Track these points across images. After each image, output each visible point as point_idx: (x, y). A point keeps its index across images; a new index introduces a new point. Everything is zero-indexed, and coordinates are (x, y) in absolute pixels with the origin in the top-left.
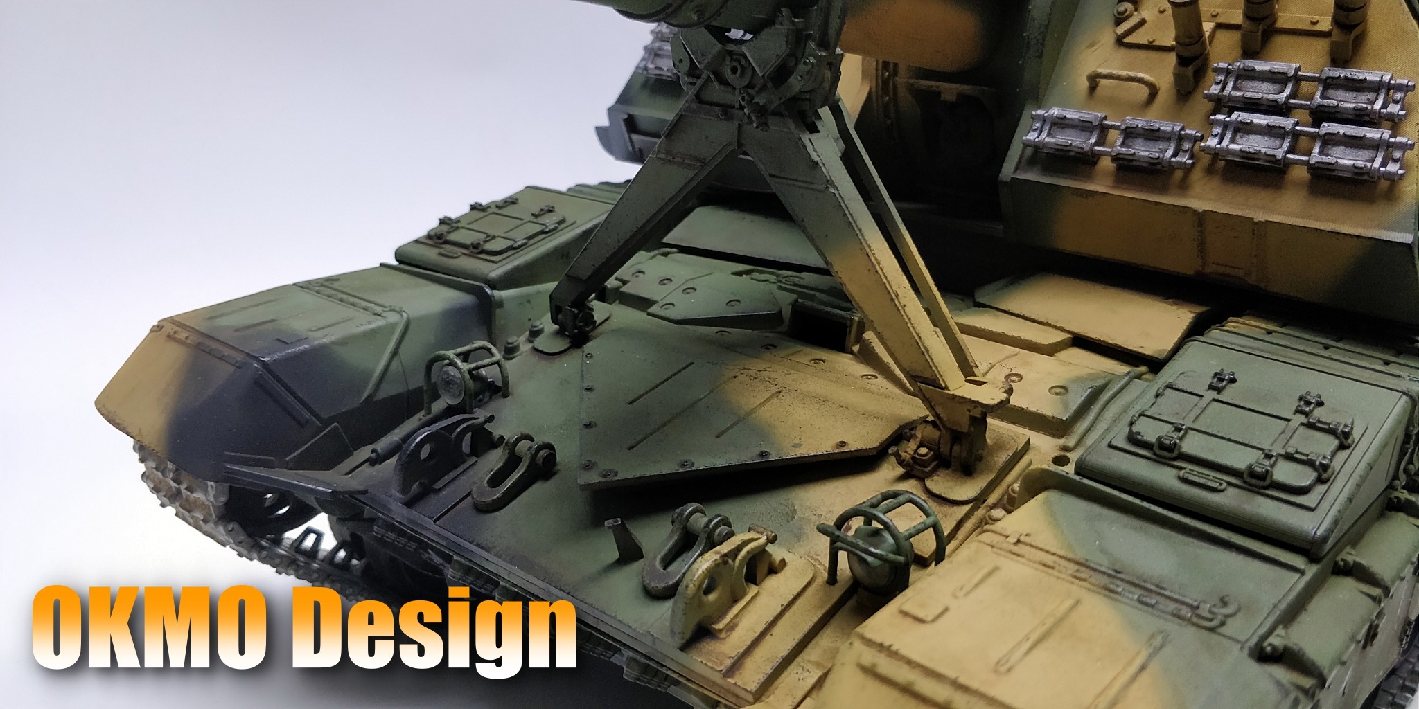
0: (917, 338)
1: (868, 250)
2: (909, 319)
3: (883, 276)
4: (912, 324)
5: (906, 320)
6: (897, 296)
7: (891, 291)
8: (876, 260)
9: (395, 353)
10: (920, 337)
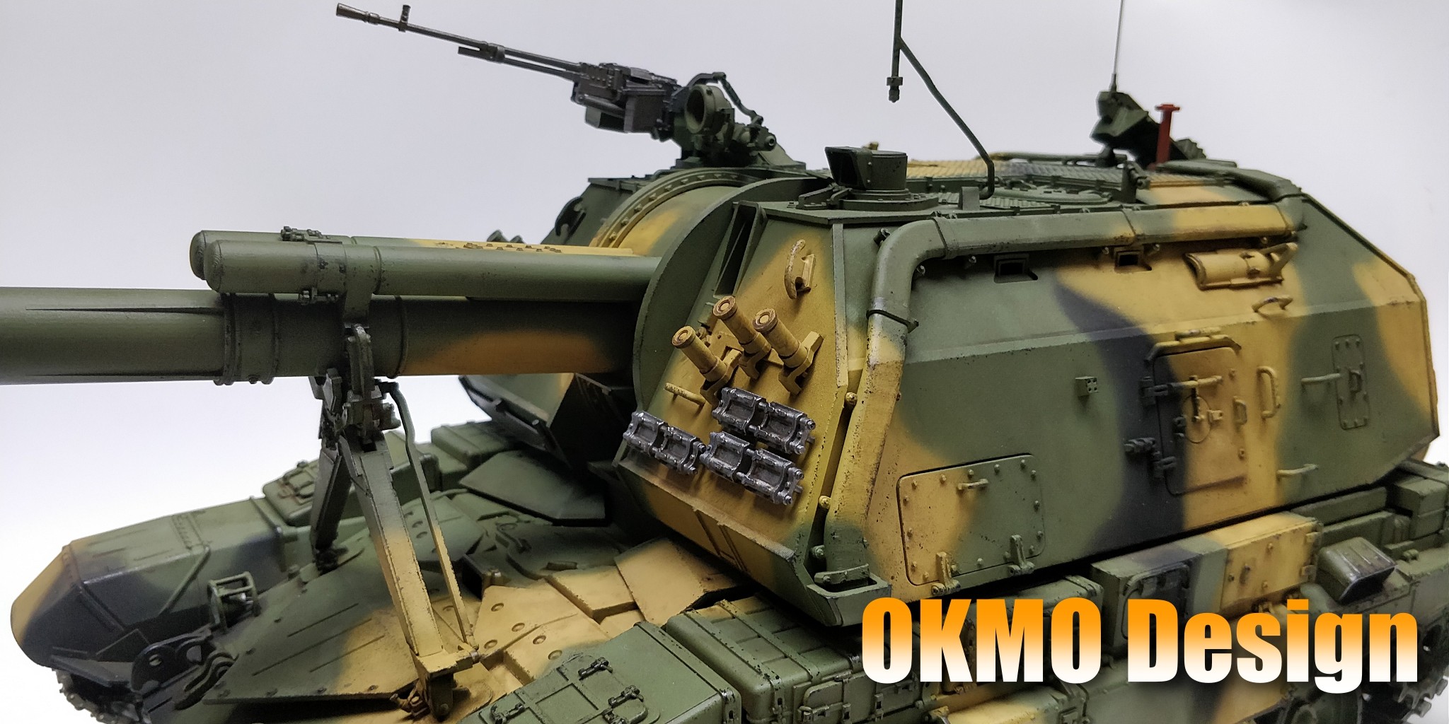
0: (405, 614)
1: (385, 544)
2: (403, 599)
3: (391, 565)
4: (404, 603)
5: (401, 599)
6: (398, 579)
7: (394, 576)
8: (389, 551)
9: (193, 577)
10: (407, 614)
